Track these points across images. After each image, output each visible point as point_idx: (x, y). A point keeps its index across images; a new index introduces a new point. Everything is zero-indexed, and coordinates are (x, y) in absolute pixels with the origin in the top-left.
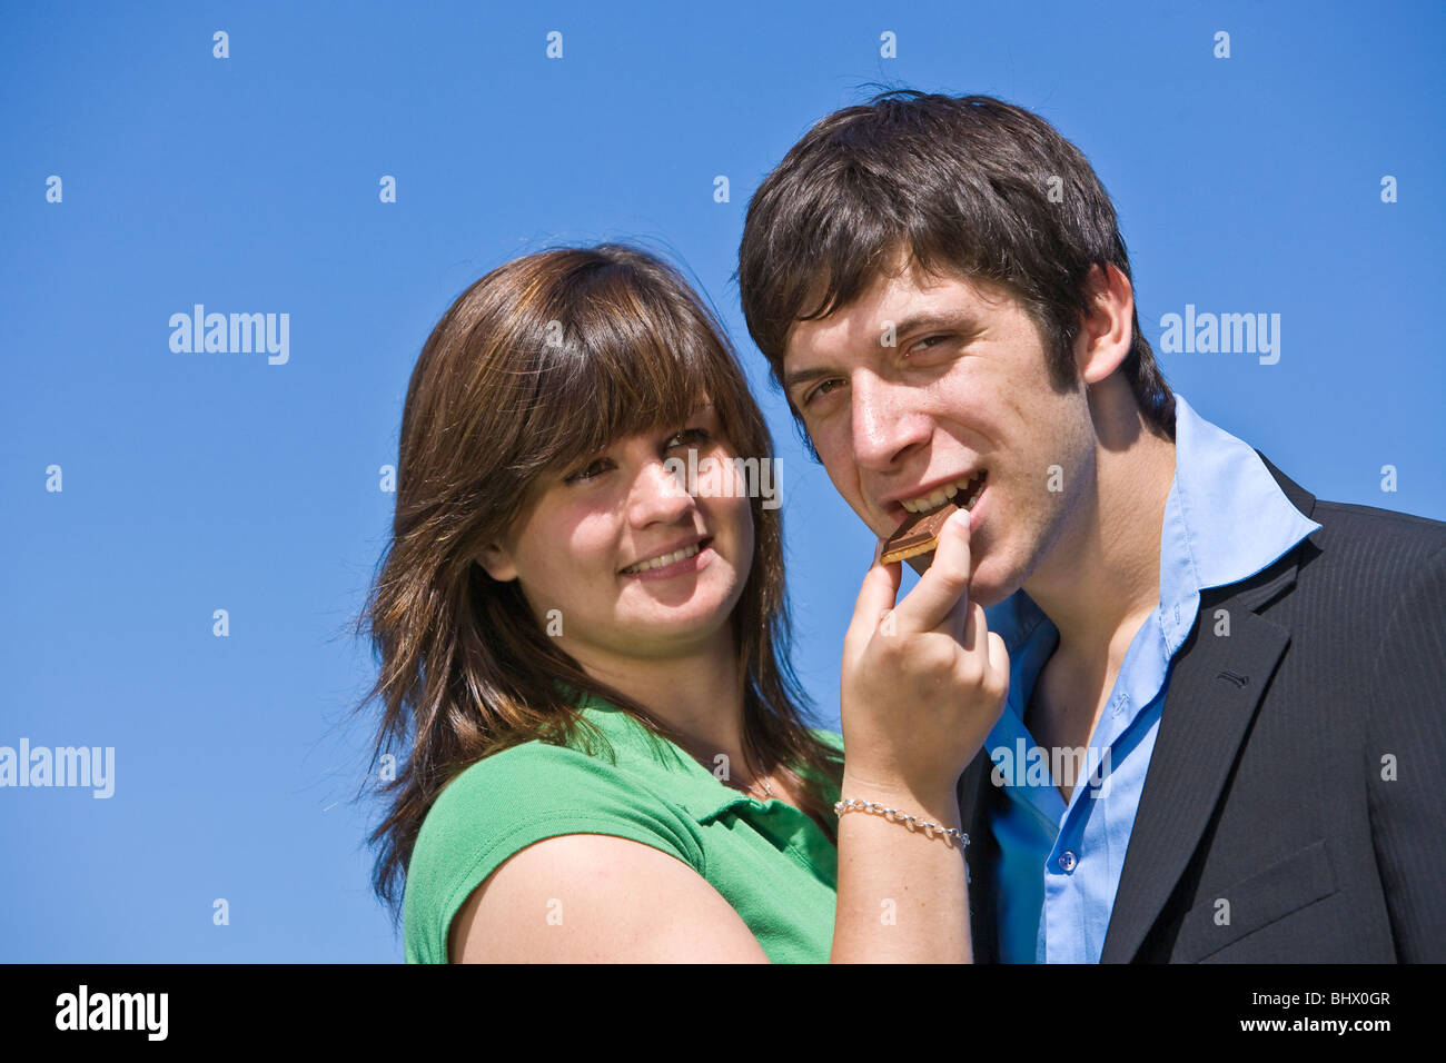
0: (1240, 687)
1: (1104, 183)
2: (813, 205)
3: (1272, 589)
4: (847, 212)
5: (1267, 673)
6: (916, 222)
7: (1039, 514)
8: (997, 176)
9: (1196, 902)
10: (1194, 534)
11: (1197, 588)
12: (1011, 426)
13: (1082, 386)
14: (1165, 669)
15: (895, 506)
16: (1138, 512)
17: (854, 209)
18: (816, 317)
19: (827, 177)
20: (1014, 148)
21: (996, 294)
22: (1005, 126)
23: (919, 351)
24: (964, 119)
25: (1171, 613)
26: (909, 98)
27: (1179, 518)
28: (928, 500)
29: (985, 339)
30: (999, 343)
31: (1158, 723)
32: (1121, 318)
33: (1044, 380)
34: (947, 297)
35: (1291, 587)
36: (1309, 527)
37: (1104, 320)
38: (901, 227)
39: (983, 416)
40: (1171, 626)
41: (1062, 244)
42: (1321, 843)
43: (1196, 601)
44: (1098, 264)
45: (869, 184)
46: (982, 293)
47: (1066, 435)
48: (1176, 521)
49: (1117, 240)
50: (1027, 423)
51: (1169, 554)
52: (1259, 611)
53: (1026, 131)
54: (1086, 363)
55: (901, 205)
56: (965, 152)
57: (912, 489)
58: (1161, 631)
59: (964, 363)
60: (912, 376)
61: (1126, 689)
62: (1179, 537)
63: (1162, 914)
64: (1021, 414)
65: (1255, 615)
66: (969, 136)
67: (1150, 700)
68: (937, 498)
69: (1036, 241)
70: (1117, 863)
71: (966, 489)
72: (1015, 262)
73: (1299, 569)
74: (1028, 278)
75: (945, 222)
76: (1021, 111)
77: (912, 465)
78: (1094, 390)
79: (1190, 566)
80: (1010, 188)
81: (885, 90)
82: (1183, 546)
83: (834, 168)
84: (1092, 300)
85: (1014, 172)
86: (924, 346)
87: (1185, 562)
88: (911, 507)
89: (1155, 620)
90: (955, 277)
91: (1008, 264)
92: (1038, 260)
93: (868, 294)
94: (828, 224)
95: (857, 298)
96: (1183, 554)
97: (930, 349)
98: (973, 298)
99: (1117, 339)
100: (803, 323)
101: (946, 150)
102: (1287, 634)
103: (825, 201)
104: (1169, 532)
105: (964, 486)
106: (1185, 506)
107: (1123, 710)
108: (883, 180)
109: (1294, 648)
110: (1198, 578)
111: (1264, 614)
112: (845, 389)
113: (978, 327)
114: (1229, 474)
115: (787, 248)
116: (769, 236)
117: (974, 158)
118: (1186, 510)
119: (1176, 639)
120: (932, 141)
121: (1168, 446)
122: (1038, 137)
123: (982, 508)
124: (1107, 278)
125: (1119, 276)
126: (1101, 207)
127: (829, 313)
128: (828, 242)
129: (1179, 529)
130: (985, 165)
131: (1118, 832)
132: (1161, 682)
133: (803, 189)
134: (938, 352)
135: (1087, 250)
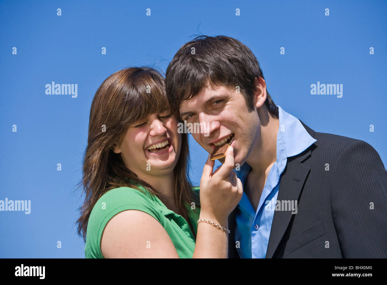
0: (298, 182)
1: (254, 54)
2: (184, 70)
3: (305, 156)
4: (193, 71)
5: (304, 179)
6: (211, 72)
7: (248, 143)
8: (230, 58)
9: (290, 237)
10: (285, 143)
11: (286, 157)
12: (240, 122)
13: (255, 108)
14: (279, 178)
15: (212, 144)
16: (271, 138)
17: (195, 71)
18: (187, 99)
19: (187, 63)
20: (232, 50)
21: (232, 89)
22: (230, 44)
23: (215, 105)
24: (219, 44)
25: (280, 163)
26: (204, 38)
27: (280, 139)
28: (220, 142)
29: (231, 100)
30: (235, 101)
31: (278, 192)
32: (264, 91)
33: (246, 109)
34: (221, 91)
35: (310, 156)
36: (313, 141)
37: (260, 92)
38: (207, 74)
39: (233, 120)
40: (280, 167)
41: (247, 74)
42: (320, 222)
43: (286, 160)
44: (257, 77)
45: (198, 64)
46: (229, 89)
47: (253, 122)
48: (280, 140)
49: (260, 70)
50: (243, 121)
51: (279, 149)
52: (302, 162)
53: (235, 45)
54: (256, 103)
55: (207, 68)
56: (221, 52)
57: (216, 140)
58: (277, 168)
59: (227, 107)
60: (214, 112)
61: (269, 183)
62: (281, 144)
63: (281, 241)
64: (242, 119)
65: (301, 163)
66: (221, 48)
67: (275, 186)
68: (223, 142)
69: (241, 74)
70: (269, 228)
71: (230, 139)
72: (236, 80)
73: (312, 151)
74: (240, 84)
75: (218, 72)
76: (232, 39)
77: (216, 134)
78: (259, 109)
79: (284, 151)
80: (233, 61)
81: (197, 36)
82: (282, 146)
83: (188, 61)
84: (256, 87)
85: (234, 56)
86: (215, 104)
87: (283, 150)
88: (216, 144)
89: (276, 165)
90: (222, 85)
91: (235, 80)
92: (242, 78)
93: (201, 92)
94: (189, 75)
95: (198, 93)
96: (282, 148)
97: (218, 104)
98: (227, 91)
99: (263, 96)
100: (185, 101)
101: (216, 52)
102: (309, 168)
103: (187, 69)
104: (278, 143)
105: (229, 138)
106: (282, 136)
107: (269, 188)
108: (201, 62)
109: (311, 172)
110: (286, 154)
111: (303, 163)
112: (196, 116)
113: (230, 97)
114: (293, 127)
115: (179, 82)
116: (173, 79)
117: (223, 54)
118: (282, 137)
119: (281, 170)
120: (212, 50)
121: (277, 120)
122: (237, 46)
123: (234, 144)
124: (259, 81)
125: (262, 80)
126: (255, 62)
127: (191, 98)
128: (189, 80)
129: (280, 142)
130: (226, 55)
131: (269, 220)
132: (278, 181)
133: (181, 66)
134: (220, 105)
135: (254, 74)
